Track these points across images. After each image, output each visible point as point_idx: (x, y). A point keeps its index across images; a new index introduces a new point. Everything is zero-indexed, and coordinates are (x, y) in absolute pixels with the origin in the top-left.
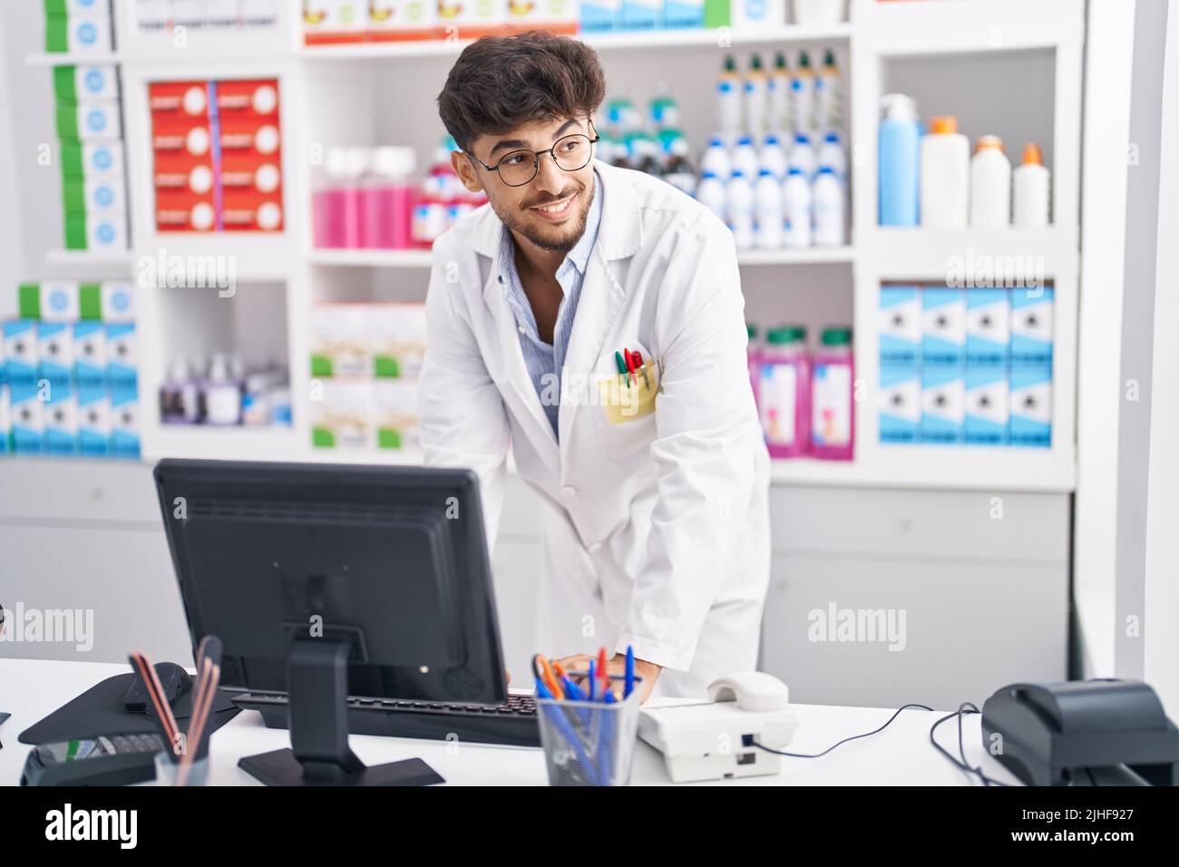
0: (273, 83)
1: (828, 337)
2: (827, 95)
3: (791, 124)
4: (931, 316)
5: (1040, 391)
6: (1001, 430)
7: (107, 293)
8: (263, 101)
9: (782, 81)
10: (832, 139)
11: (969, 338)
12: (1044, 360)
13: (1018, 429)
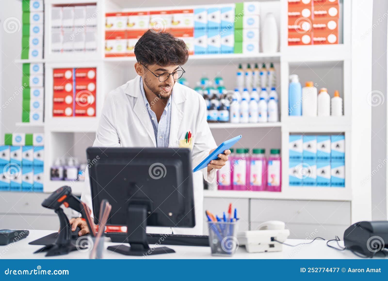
0: (95, 69)
1: (272, 152)
2: (271, 77)
3: (260, 86)
4: (306, 145)
5: (341, 169)
6: (329, 181)
7: (35, 136)
8: (91, 75)
9: (257, 72)
10: (273, 89)
11: (318, 151)
12: (342, 159)
13: (334, 181)
